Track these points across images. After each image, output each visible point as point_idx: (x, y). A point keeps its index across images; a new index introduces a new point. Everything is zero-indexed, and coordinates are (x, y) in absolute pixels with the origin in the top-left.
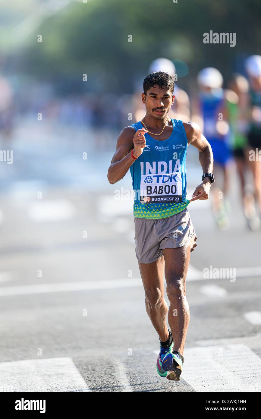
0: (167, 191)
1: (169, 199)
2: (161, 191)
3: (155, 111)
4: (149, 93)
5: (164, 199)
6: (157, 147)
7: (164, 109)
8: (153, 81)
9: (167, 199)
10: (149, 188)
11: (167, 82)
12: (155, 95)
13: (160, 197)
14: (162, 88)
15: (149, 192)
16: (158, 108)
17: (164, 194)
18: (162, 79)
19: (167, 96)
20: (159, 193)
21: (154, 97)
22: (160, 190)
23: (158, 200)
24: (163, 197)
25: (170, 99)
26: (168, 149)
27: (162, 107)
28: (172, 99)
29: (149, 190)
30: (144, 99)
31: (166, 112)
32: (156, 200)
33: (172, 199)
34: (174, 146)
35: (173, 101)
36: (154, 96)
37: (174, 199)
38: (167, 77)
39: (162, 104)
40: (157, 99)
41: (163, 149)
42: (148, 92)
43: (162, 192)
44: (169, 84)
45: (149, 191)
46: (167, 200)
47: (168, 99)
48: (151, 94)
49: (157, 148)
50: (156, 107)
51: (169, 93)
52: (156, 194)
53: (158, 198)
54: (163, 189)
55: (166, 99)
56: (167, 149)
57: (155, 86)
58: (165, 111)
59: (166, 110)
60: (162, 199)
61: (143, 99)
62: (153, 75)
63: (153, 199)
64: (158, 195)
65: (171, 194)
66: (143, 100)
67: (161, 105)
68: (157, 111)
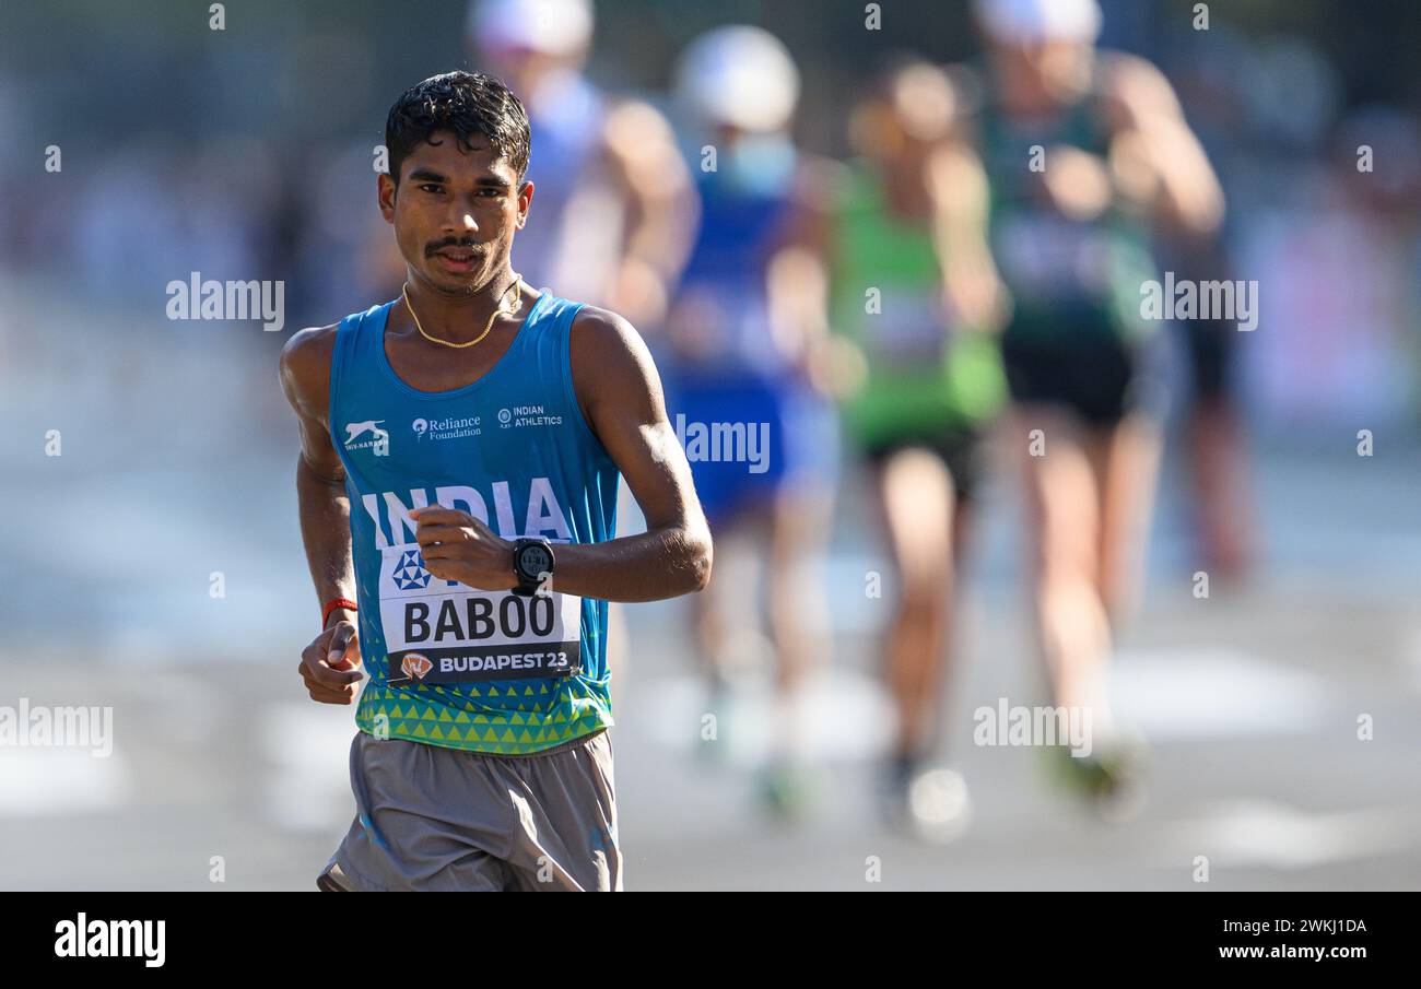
0: (514, 626)
1: (523, 662)
2: (481, 627)
3: (438, 254)
4: (411, 171)
5: (501, 662)
6: (420, 426)
7: (477, 248)
8: (427, 116)
9: (513, 661)
10: (417, 613)
11: (492, 118)
12: (439, 178)
13: (482, 652)
14: (469, 148)
15: (417, 630)
16: (450, 241)
17: (498, 638)
18: (469, 103)
19: (494, 187)
20: (473, 635)
21: (433, 189)
22: (473, 618)
23: (472, 668)
24: (495, 651)
25: (506, 200)
26: (478, 432)
27: (468, 238)
28: (521, 201)
29: (417, 621)
30: (389, 203)
31: (489, 261)
32: (461, 665)
33: (535, 660)
34: (504, 416)
35: (522, 209)
36: (434, 184)
37: (546, 660)
38: (492, 98)
39: (470, 222)
40: (449, 201)
41: (453, 430)
42: (408, 168)
43: (490, 632)
44: (502, 129)
45: (414, 626)
46: (514, 666)
47: (499, 199)
48: (416, 176)
49: (424, 428)
50: (443, 235)
51: (502, 170)
52: (460, 636)
53: (472, 659)
54: (495, 616)
55: (488, 200)
56: (475, 427)
57: (436, 138)
58: (482, 256)
59: (490, 250)
60: (490, 663)
61: (385, 200)
62: (429, 89)
63: (447, 665)
64: (468, 642)
65: (529, 637)
66: (383, 207)
67: (463, 224)
68: (445, 255)
